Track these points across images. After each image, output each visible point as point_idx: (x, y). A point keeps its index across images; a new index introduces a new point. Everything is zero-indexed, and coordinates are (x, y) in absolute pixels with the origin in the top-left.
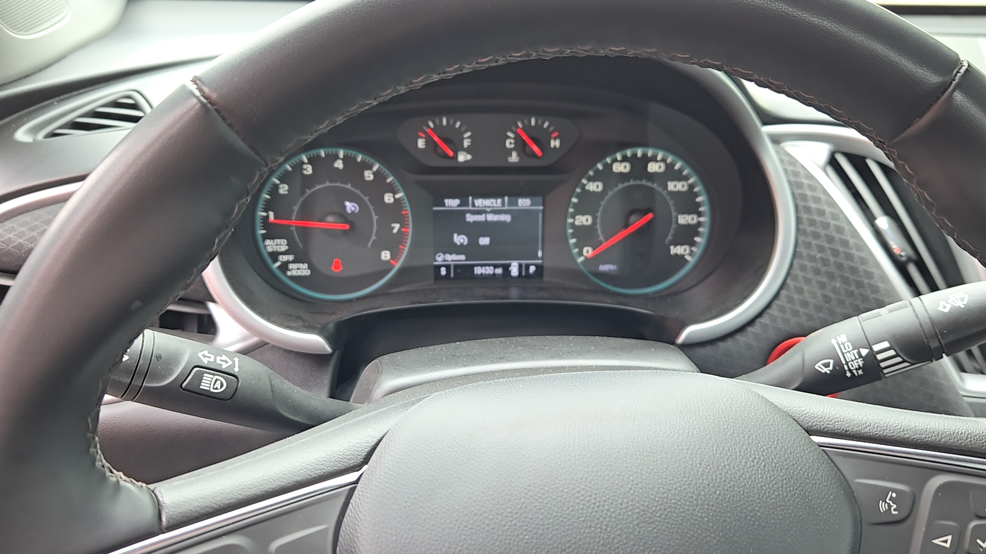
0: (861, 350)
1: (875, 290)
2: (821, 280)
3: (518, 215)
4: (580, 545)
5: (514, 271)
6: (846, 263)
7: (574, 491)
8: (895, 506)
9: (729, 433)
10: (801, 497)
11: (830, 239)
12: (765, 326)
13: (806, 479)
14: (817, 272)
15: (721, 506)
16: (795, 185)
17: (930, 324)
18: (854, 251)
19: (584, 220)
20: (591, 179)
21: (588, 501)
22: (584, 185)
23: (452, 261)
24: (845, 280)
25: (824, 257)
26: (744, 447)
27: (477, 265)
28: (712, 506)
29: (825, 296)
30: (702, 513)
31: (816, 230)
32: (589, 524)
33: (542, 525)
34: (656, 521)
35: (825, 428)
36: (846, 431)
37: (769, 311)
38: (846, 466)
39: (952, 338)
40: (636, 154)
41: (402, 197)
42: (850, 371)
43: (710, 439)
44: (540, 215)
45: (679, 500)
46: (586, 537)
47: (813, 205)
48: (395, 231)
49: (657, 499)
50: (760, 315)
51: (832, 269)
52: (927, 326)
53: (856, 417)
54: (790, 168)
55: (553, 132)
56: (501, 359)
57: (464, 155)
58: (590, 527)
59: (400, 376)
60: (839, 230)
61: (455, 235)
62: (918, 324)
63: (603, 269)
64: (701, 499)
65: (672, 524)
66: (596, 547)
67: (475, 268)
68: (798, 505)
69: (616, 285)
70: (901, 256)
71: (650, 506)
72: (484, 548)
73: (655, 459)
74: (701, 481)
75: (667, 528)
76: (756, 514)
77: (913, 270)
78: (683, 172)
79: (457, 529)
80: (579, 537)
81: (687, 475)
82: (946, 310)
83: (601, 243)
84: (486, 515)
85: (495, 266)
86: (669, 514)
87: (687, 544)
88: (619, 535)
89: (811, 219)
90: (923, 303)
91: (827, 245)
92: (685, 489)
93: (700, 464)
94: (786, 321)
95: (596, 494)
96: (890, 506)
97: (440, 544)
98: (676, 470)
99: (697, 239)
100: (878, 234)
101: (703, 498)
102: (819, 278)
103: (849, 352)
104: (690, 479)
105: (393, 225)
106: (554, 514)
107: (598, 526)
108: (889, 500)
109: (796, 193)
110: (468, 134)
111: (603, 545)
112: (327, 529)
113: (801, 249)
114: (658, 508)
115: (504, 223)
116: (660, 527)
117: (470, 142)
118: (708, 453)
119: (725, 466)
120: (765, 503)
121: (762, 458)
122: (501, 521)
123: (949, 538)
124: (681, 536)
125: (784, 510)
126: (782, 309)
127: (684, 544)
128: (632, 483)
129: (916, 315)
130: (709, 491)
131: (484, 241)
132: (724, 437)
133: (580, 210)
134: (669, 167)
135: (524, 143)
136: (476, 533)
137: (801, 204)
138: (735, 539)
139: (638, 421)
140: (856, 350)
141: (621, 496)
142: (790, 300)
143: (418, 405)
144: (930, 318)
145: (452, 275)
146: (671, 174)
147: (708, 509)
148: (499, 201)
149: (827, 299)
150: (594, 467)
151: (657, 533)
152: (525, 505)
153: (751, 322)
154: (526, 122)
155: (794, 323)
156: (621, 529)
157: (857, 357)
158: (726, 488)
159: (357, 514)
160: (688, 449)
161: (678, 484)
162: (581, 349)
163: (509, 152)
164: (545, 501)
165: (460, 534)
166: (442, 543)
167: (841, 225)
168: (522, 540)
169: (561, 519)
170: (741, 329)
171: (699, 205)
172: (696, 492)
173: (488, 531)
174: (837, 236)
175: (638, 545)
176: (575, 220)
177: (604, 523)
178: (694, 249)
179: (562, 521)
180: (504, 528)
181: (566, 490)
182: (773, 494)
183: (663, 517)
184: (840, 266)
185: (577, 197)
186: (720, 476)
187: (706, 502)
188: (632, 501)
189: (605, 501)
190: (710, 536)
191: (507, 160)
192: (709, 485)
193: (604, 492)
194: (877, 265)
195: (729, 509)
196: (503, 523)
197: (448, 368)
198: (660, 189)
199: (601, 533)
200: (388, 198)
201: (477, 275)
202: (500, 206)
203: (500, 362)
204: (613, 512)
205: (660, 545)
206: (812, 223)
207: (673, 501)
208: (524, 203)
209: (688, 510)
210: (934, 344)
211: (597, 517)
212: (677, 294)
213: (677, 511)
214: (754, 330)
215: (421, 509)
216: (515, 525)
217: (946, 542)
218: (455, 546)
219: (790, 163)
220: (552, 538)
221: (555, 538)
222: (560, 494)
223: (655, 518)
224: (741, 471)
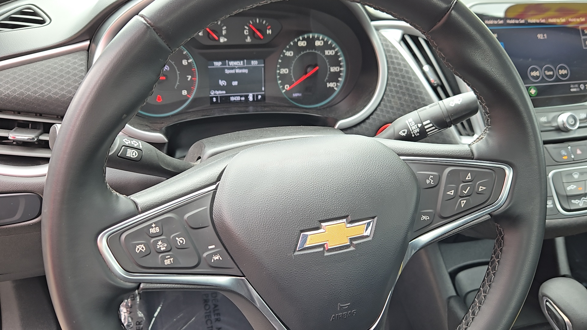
0: (418, 124)
1: (423, 100)
2: (399, 96)
3: (252, 70)
4: (314, 203)
5: (251, 99)
6: (410, 88)
7: (309, 183)
8: (432, 181)
9: (368, 157)
10: (397, 179)
11: (403, 77)
12: (374, 119)
13: (399, 172)
14: (397, 92)
15: (367, 184)
16: (387, 51)
17: (446, 112)
18: (414, 82)
19: (284, 71)
20: (288, 50)
21: (315, 186)
22: (284, 53)
23: (219, 94)
24: (410, 96)
25: (401, 85)
26: (374, 162)
27: (231, 96)
28: (364, 184)
29: (401, 104)
30: (360, 187)
31: (396, 73)
32: (317, 195)
33: (298, 197)
34: (343, 191)
35: (405, 153)
36: (413, 153)
37: (376, 112)
38: (413, 167)
39: (455, 117)
40: (309, 37)
41: (192, 61)
42: (414, 134)
43: (361, 159)
44: (263, 69)
45: (351, 183)
46: (316, 200)
47: (395, 61)
48: (189, 79)
49: (342, 183)
50: (372, 114)
51: (404, 91)
52: (445, 112)
53: (417, 148)
54: (384, 43)
55: (268, 26)
56: (261, 137)
57: (223, 39)
58: (317, 196)
59: (215, 147)
60: (407, 72)
61: (220, 81)
62: (442, 112)
63: (295, 96)
64: (359, 182)
65: (349, 192)
66: (320, 203)
67: (231, 98)
68: (396, 182)
69: (302, 104)
70: (435, 84)
71: (340, 186)
72: (276, 207)
73: (340, 168)
74: (358, 175)
75: (347, 194)
76: (380, 186)
77: (439, 90)
78: (332, 45)
79: (264, 202)
80: (313, 200)
81: (353, 174)
82: (453, 105)
83: (293, 83)
84: (275, 195)
85: (241, 96)
86: (347, 189)
87: (355, 199)
88: (329, 198)
89: (395, 67)
90: (443, 103)
91: (402, 80)
92: (353, 179)
93: (358, 169)
94: (384, 116)
95: (318, 183)
96: (430, 181)
97: (258, 208)
98: (348, 172)
99: (340, 79)
100: (424, 73)
101: (360, 182)
102: (398, 95)
103: (413, 126)
104: (354, 175)
105: (188, 76)
106: (303, 192)
107: (320, 195)
108: (431, 179)
109: (387, 55)
110: (225, 28)
111: (323, 202)
112: (206, 209)
113: (390, 82)
114: (343, 187)
115: (245, 73)
116: (344, 194)
117: (225, 32)
118: (360, 165)
119: (367, 169)
120: (384, 182)
121: (381, 165)
122: (281, 197)
123: (453, 191)
124: (353, 196)
125: (391, 184)
126: (382, 111)
127: (354, 200)
128: (332, 178)
129: (441, 108)
130: (362, 179)
131: (235, 83)
132: (366, 158)
133: (283, 66)
134: (326, 43)
135: (254, 32)
136: (272, 202)
137: (390, 60)
138: (373, 196)
139: (331, 155)
140: (416, 125)
141: (328, 184)
142: (385, 106)
143: (236, 155)
144: (446, 109)
145: (219, 102)
146: (327, 46)
147: (362, 186)
148: (242, 62)
149: (402, 105)
150: (316, 173)
151: (343, 196)
152: (290, 190)
153: (368, 118)
154: (254, 21)
155: (387, 117)
156: (329, 196)
157: (417, 128)
158: (368, 177)
159: (220, 200)
160: (352, 164)
161: (350, 177)
162: (297, 131)
163: (246, 37)
164: (298, 188)
165: (266, 203)
166: (259, 208)
167: (408, 70)
168: (291, 203)
169: (305, 194)
170: (363, 121)
171: (340, 62)
172: (357, 180)
173: (277, 201)
174: (406, 75)
175: (336, 201)
176: (280, 71)
177: (323, 194)
178: (338, 84)
179: (306, 195)
180: (283, 200)
181: (306, 183)
182: (387, 178)
183: (345, 190)
184: (408, 89)
185: (281, 59)
186: (366, 173)
187: (361, 183)
188: (332, 185)
189: (322, 186)
190: (363, 196)
191: (245, 41)
192: (362, 177)
193: (321, 182)
194: (424, 88)
195: (370, 185)
196: (283, 197)
197: (238, 142)
198: (321, 54)
199: (321, 198)
200: (185, 62)
201: (232, 101)
202: (242, 65)
203: (261, 138)
204: (326, 190)
205: (345, 200)
206: (395, 69)
207: (348, 184)
208: (254, 63)
209: (355, 187)
210: (448, 120)
211: (319, 192)
212: (331, 106)
213: (350, 187)
214: (369, 122)
215: (248, 196)
216: (287, 198)
217: (451, 193)
218: (264, 208)
219: (384, 40)
220: (302, 201)
221: (304, 201)
222: (304, 185)
223: (342, 191)
224: (374, 171)
